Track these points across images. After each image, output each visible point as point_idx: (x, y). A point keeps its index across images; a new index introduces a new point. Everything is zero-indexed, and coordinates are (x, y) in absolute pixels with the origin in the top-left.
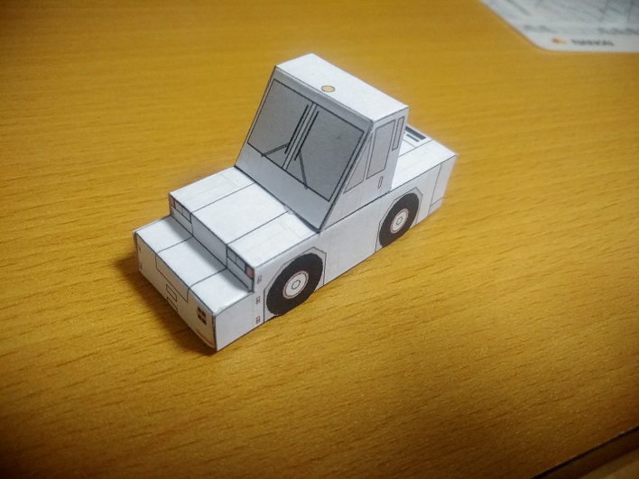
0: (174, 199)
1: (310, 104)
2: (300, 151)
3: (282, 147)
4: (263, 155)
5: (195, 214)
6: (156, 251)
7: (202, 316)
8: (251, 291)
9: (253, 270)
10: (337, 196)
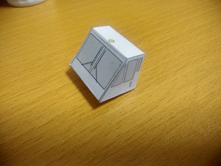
1: (103, 46)
2: (96, 66)
3: (90, 63)
4: (82, 64)
10: (107, 88)
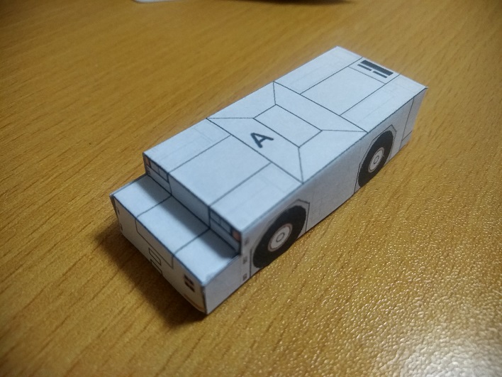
0: (149, 159)
5: (172, 174)
6: (136, 215)
7: (190, 284)
8: (239, 253)
9: (239, 233)
